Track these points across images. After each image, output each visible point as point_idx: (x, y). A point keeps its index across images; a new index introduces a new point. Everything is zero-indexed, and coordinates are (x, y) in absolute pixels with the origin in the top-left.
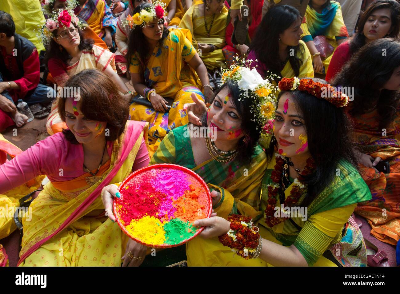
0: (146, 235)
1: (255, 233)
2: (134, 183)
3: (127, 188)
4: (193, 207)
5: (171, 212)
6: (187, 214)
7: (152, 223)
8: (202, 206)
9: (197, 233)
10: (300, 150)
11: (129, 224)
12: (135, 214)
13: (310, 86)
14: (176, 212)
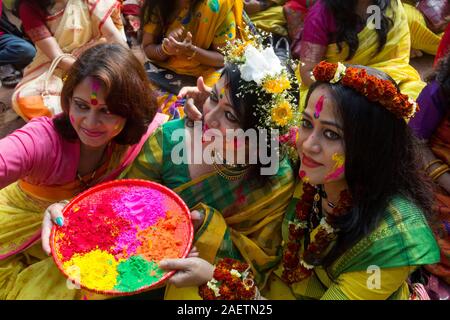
0: (90, 276)
1: (248, 288)
2: (88, 204)
3: (77, 210)
4: (164, 242)
5: (133, 246)
6: (154, 250)
7: (103, 259)
8: (178, 241)
9: (163, 278)
10: (331, 176)
11: (69, 260)
12: (82, 246)
13: (361, 80)
14: (139, 247)
